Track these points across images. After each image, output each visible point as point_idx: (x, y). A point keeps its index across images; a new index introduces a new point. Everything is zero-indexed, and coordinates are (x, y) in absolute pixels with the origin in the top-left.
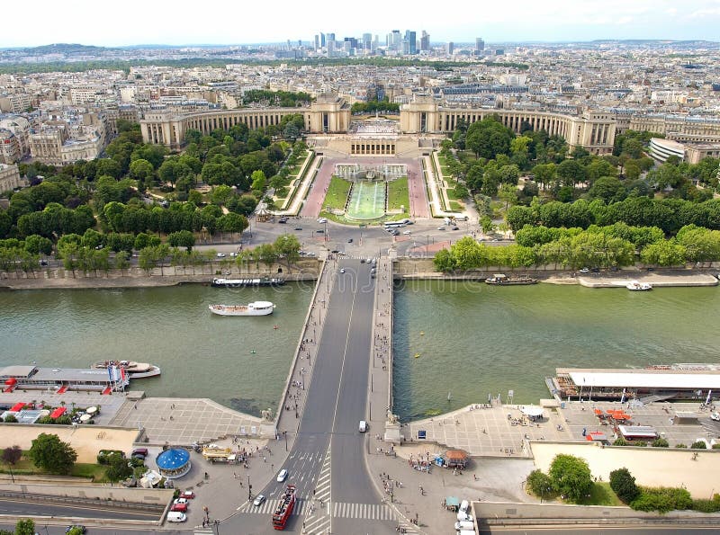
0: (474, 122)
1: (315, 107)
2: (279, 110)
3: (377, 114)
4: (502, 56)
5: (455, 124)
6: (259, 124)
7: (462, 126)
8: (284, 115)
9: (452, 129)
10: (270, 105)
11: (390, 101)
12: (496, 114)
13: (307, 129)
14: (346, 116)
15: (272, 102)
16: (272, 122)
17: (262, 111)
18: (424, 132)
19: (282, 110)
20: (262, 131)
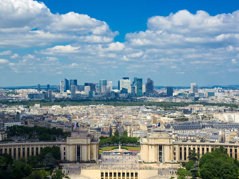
0: (203, 153)
1: (70, 141)
2: (39, 143)
3: (120, 147)
4: (213, 97)
5: (187, 155)
6: (21, 154)
7: (193, 156)
8: (43, 147)
9: (185, 159)
10: (29, 138)
11: (129, 135)
12: (221, 146)
13: (62, 158)
14: (95, 147)
15: (31, 135)
16: (33, 153)
17: (24, 143)
18: (161, 161)
19: (42, 143)
20: (23, 161)
